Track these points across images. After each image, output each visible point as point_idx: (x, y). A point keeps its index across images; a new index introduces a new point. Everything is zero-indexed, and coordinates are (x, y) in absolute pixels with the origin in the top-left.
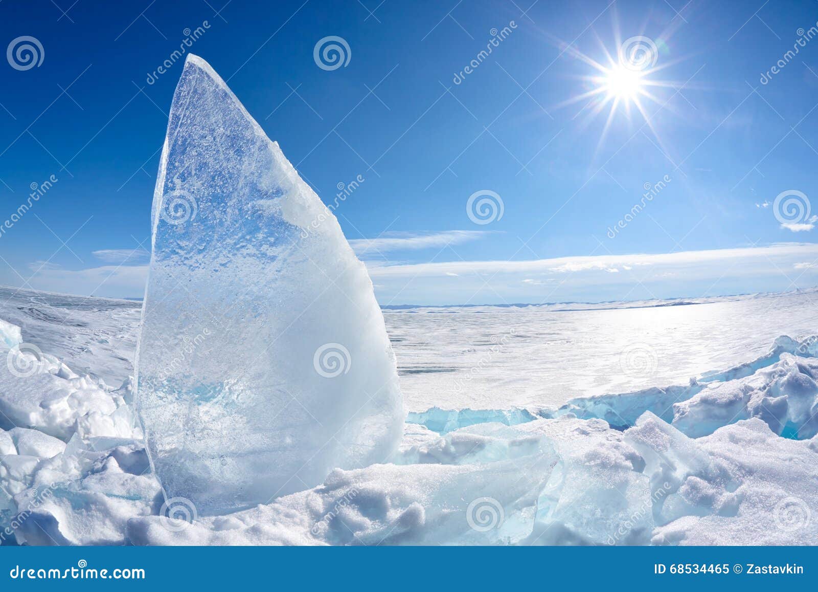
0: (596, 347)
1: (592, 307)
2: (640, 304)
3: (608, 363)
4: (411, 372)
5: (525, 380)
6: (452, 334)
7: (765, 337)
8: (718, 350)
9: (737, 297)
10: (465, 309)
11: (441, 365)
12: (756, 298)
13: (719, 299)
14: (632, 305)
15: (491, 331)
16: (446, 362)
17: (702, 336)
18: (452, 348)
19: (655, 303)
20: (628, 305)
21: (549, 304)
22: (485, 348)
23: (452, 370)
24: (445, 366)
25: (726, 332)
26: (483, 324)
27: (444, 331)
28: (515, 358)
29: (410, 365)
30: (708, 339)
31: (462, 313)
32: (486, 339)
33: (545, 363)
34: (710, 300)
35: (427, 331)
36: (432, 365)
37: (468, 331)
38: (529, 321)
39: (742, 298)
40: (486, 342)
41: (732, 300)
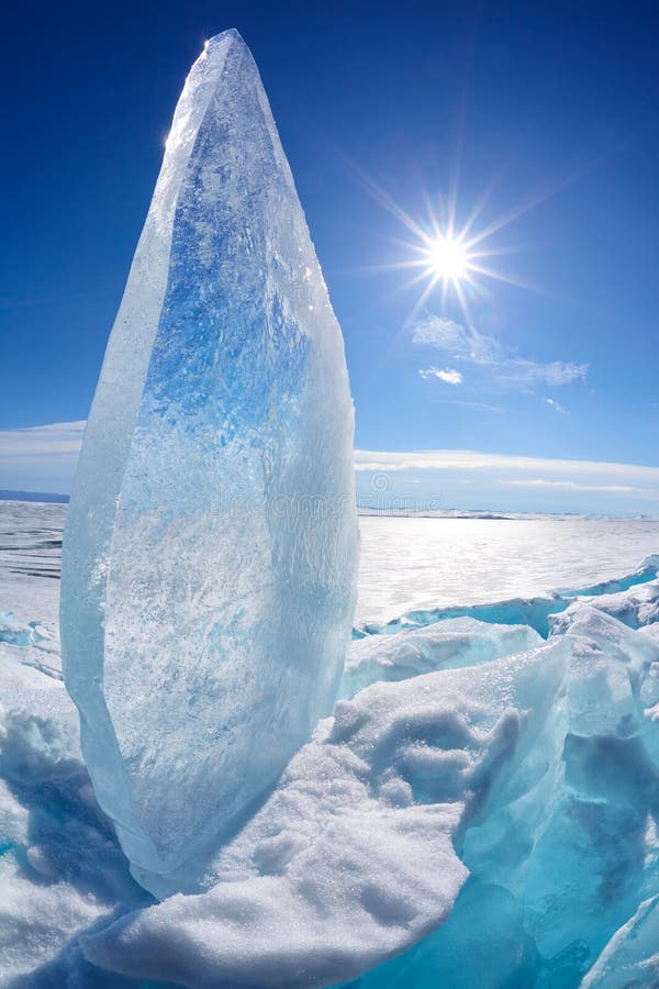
1: (378, 512)
2: (438, 513)
3: (405, 578)
8: (541, 572)
9: (561, 517)
12: (586, 519)
13: (538, 516)
14: (426, 514)
17: (520, 556)
19: (457, 514)
20: (422, 514)
25: (551, 553)
30: (527, 559)
34: (527, 516)
39: (567, 517)
41: (555, 519)
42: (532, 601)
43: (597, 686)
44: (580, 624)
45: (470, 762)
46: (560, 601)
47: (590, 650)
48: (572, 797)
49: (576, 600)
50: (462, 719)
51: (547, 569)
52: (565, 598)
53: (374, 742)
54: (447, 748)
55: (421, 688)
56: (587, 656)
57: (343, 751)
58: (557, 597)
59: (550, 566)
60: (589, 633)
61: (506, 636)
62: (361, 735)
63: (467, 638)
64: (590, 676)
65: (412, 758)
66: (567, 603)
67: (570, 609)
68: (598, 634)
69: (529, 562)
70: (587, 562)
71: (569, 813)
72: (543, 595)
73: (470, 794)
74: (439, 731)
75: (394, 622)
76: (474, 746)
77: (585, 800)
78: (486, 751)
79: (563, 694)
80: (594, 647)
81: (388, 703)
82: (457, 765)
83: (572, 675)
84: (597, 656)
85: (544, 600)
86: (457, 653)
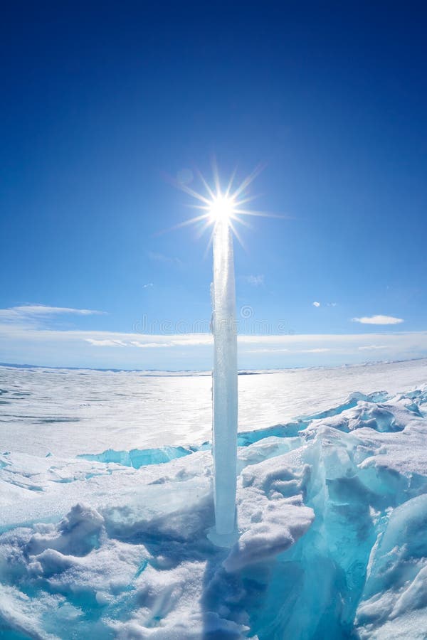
0: (183, 404)
4: (47, 421)
5: (135, 428)
6: (66, 391)
7: (322, 396)
9: (292, 370)
10: (71, 370)
11: (67, 416)
13: (278, 371)
15: (97, 390)
16: (70, 414)
18: (70, 402)
21: (137, 370)
22: (96, 403)
23: (77, 420)
24: (70, 416)
25: (287, 394)
26: (88, 384)
27: (60, 388)
28: (122, 411)
29: (44, 416)
30: (273, 398)
31: (70, 374)
32: (93, 396)
33: (147, 415)
34: (269, 371)
35: (48, 387)
36: (60, 416)
37: (79, 389)
38: (123, 383)
39: (297, 370)
40: (94, 398)
41: (288, 372)
42: (287, 425)
43: (334, 458)
44: (321, 434)
45: (299, 483)
46: (302, 424)
47: (327, 444)
48: (332, 504)
49: (312, 422)
50: (290, 471)
51: (286, 404)
52: (305, 421)
53: (261, 484)
54: (288, 480)
55: (269, 464)
56: (326, 446)
57: (251, 488)
58: (301, 421)
59: (289, 402)
60: (326, 437)
61: (293, 442)
62: (255, 483)
63: (276, 444)
64: (330, 454)
65: (278, 486)
66: (307, 424)
67: (309, 427)
68: (330, 437)
69: (274, 400)
70: (313, 397)
71: (333, 511)
72: (292, 421)
73: (302, 492)
74: (283, 476)
75: (206, 443)
76: (297, 478)
77: (338, 505)
78: (302, 479)
79: (321, 460)
80: (329, 442)
81: (259, 471)
82: (294, 485)
83: (323, 454)
84: (331, 446)
85: (294, 424)
86: (273, 451)
